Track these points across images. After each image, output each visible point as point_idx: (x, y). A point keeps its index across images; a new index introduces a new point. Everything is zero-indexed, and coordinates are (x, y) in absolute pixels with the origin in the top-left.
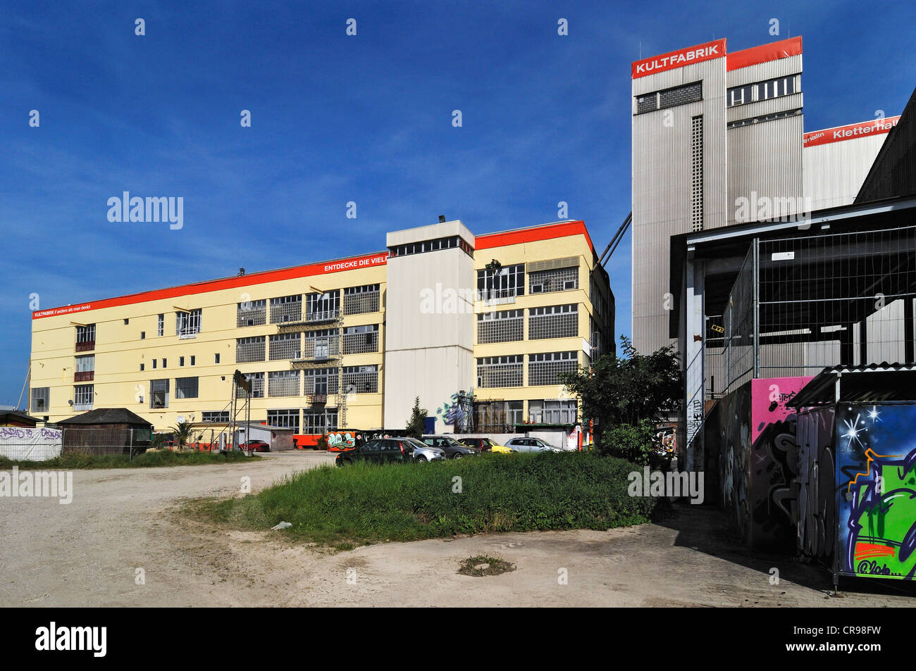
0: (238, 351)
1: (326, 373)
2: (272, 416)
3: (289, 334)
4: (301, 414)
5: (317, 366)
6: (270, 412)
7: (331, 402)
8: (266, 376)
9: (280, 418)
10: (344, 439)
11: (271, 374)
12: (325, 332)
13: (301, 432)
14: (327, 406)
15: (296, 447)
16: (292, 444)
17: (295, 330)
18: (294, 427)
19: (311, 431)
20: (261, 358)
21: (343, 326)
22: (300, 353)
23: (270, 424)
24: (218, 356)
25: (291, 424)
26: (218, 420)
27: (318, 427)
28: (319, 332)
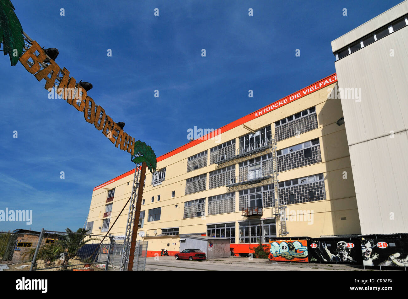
0: (187, 187)
1: (261, 190)
2: (211, 229)
3: (225, 168)
4: (237, 227)
5: (250, 186)
6: (209, 226)
7: (267, 213)
8: (207, 201)
9: (218, 231)
10: (291, 248)
11: (210, 199)
12: (258, 159)
13: (237, 242)
14: (262, 218)
15: (232, 254)
16: (229, 252)
17: (231, 163)
18: (231, 238)
19: (247, 240)
20: (204, 189)
21: (277, 150)
22: (235, 179)
23: (209, 235)
24: (174, 193)
25: (228, 235)
26: (171, 234)
27: (254, 237)
28: (251, 161)
